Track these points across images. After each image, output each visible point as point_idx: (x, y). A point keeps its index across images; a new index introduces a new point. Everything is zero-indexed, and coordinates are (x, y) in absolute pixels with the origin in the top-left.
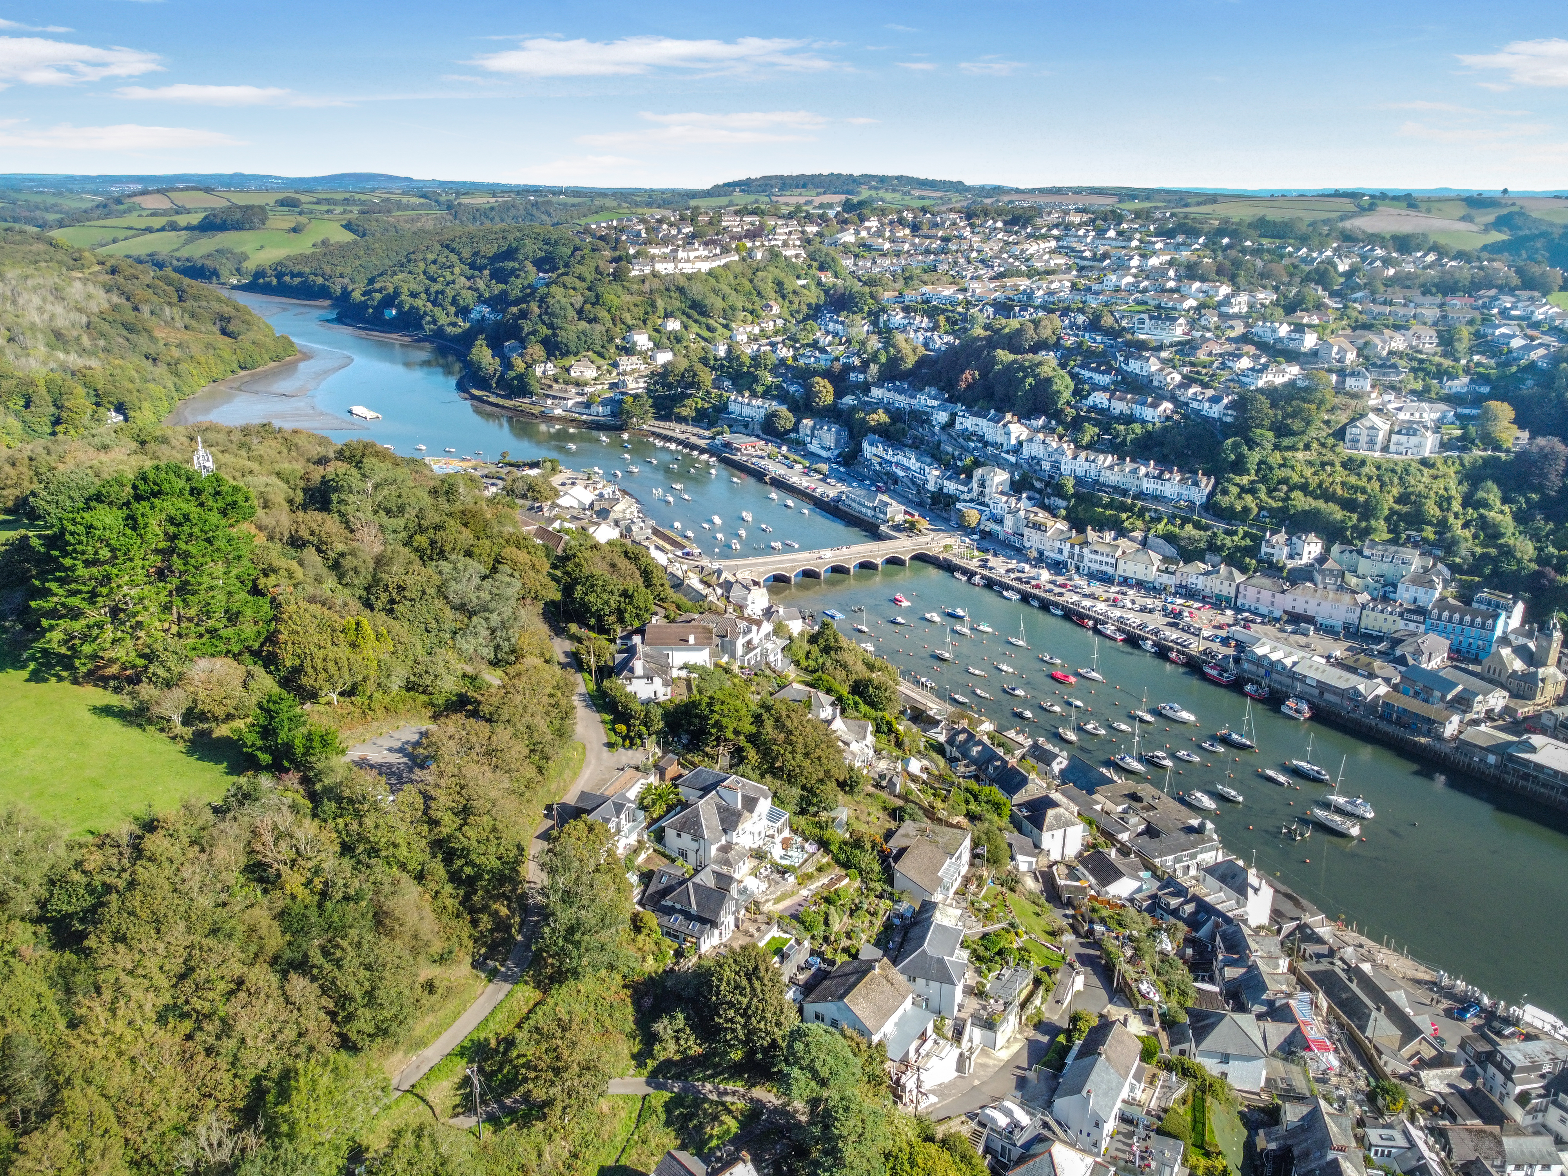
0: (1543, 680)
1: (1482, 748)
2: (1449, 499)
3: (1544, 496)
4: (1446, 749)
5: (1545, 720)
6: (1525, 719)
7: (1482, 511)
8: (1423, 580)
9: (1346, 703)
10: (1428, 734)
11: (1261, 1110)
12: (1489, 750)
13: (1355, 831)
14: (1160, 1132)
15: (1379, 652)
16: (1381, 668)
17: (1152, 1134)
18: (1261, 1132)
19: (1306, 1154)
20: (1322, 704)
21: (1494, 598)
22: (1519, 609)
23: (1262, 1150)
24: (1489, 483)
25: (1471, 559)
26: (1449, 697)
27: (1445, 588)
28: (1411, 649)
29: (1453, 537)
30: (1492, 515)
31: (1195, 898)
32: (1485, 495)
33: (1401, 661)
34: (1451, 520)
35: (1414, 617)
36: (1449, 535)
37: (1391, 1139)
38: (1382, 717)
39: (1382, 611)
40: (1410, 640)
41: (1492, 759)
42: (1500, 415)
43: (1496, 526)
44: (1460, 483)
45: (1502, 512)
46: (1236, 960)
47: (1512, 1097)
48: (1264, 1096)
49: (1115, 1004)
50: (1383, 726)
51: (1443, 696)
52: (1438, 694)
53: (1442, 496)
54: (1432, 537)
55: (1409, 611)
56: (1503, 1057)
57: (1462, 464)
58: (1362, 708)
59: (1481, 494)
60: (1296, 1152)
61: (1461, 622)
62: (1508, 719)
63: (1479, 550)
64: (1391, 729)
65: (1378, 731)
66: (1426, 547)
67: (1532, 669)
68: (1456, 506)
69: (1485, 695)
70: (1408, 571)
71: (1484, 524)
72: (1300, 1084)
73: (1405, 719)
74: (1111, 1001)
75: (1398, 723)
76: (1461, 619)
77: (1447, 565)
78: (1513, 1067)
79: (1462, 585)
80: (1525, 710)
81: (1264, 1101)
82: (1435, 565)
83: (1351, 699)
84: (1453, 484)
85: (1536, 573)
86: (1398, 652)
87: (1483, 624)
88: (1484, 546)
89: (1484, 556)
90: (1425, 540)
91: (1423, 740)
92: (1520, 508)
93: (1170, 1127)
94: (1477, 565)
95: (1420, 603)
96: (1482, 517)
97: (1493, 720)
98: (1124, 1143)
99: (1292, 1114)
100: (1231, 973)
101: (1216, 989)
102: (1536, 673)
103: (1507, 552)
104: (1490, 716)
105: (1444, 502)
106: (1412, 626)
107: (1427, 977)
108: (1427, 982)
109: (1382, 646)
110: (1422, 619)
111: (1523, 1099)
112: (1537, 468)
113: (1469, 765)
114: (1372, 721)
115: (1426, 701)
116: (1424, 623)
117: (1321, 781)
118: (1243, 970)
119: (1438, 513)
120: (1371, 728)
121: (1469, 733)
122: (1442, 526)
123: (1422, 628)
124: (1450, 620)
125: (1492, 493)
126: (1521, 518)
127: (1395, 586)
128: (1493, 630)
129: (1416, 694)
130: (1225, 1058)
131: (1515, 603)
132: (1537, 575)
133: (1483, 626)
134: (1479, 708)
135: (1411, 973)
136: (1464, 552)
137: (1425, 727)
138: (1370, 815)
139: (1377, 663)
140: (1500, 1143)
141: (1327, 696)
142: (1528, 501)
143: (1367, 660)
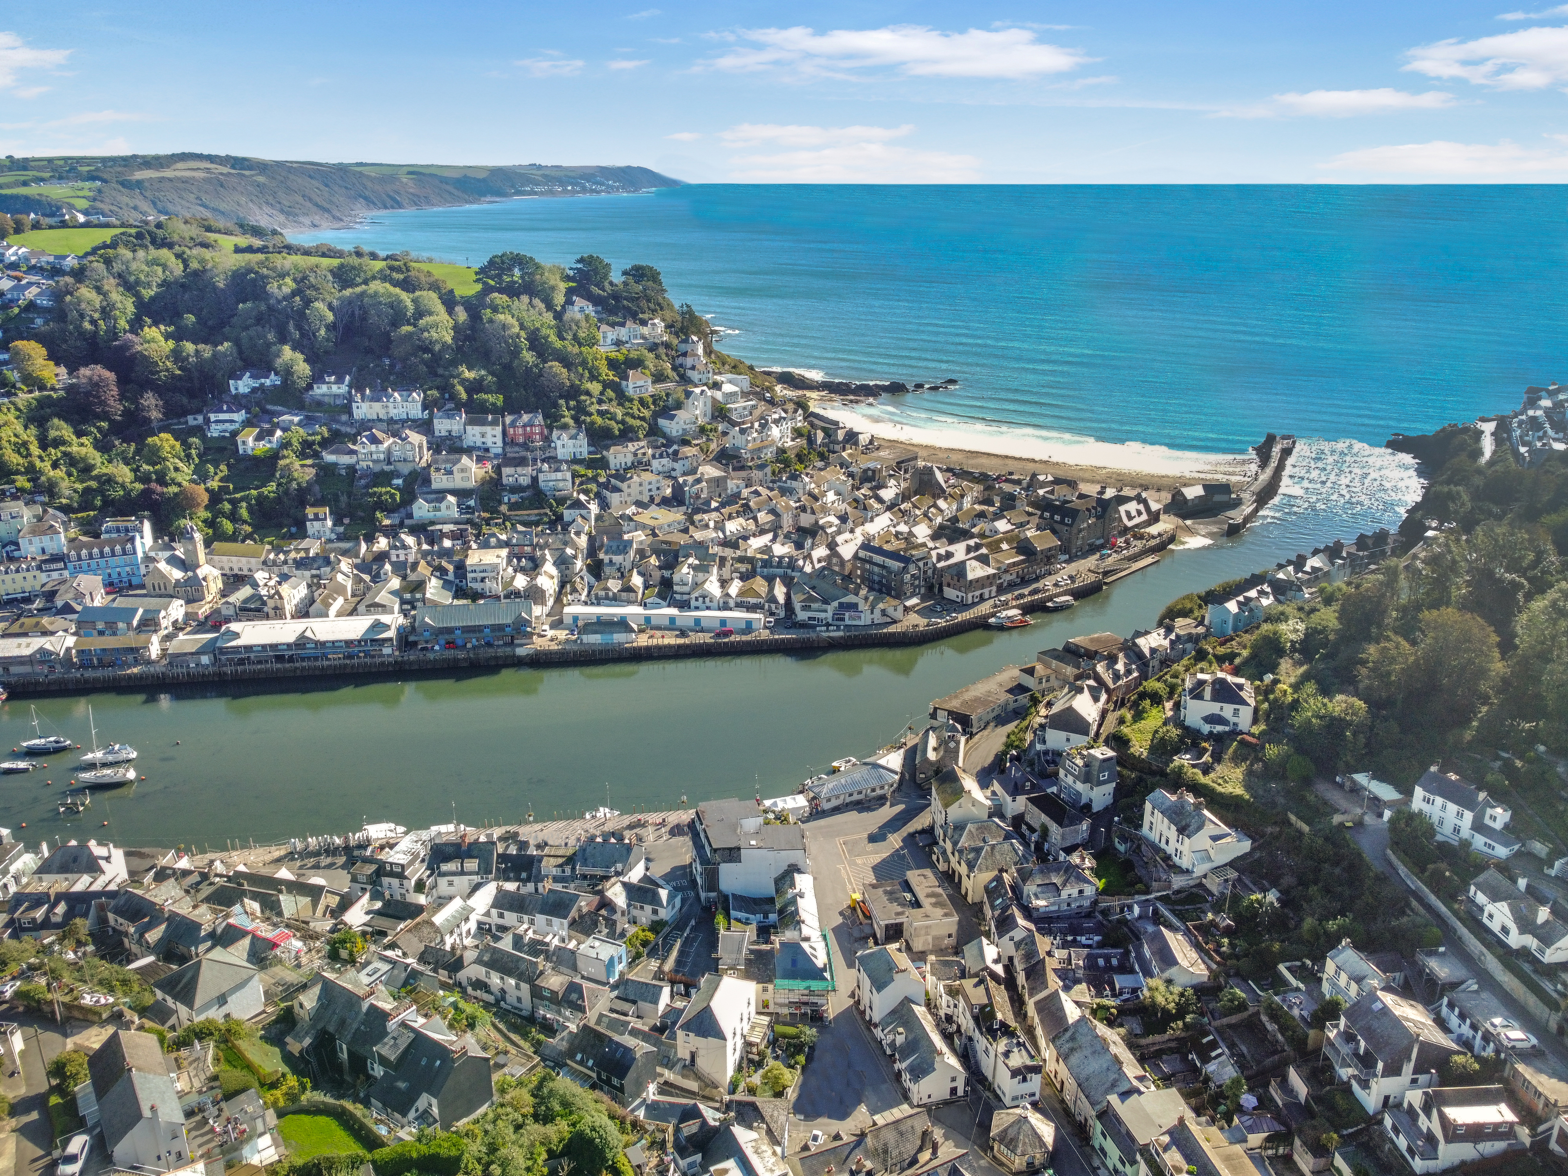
0: (204, 579)
1: (192, 654)
2: (25, 444)
3: (112, 422)
4: (159, 669)
5: (225, 612)
6: (206, 618)
7: (63, 448)
8: (41, 527)
9: (38, 668)
10: (136, 662)
11: (276, 1022)
12: (198, 653)
13: (131, 775)
14: (229, 1096)
15: (39, 610)
16: (52, 623)
17: (223, 1105)
18: (288, 1039)
19: (342, 1023)
20: (13, 680)
21: (120, 524)
22: (147, 526)
23: (301, 1052)
24: (56, 421)
25: (76, 496)
26: (135, 623)
27: (66, 530)
28: (70, 595)
29: (49, 479)
30: (75, 449)
31: (60, 897)
32: (58, 433)
33: (67, 609)
34: (38, 464)
35: (54, 566)
36: (43, 478)
37: (376, 971)
38: (83, 666)
39: (17, 571)
40: (62, 588)
41: (205, 659)
42: (32, 353)
43: (84, 459)
44: (26, 427)
45: (82, 445)
46: (150, 922)
47: (411, 890)
48: (270, 1010)
49: (72, 1034)
50: (90, 674)
51: (129, 624)
52: (121, 625)
53: (15, 444)
54: (28, 485)
55: (45, 561)
56: (391, 864)
57: (18, 409)
58: (58, 666)
59: (53, 434)
60: (331, 1029)
61: (102, 555)
62: (194, 624)
63: (79, 486)
64: (99, 674)
65: (86, 681)
66: (28, 496)
67: (190, 574)
68: (35, 450)
69: (166, 609)
70: (22, 524)
71: (72, 461)
72: (293, 977)
73: (107, 659)
74: (66, 1035)
75: (102, 665)
76: (102, 552)
77: (56, 508)
78: (403, 866)
79: (82, 523)
80: (203, 610)
81: (272, 1013)
82: (45, 511)
83: (42, 662)
84: (20, 429)
85: (144, 491)
86: (59, 603)
87: (124, 550)
88: (82, 482)
89: (87, 490)
90: (22, 490)
91: (135, 670)
92: (95, 438)
93: (232, 1086)
94: (86, 500)
95: (49, 551)
96: (65, 454)
97: (182, 629)
98: (202, 1135)
99: (309, 1001)
100: (153, 936)
101: (151, 959)
102: (196, 576)
103: (108, 480)
104: (177, 627)
105: (21, 448)
106: (55, 575)
107: (282, 853)
108: (285, 856)
109: (38, 604)
110: (62, 565)
111: (420, 887)
112: (95, 397)
113: (188, 674)
114: (76, 674)
115: (114, 634)
116: (66, 568)
117: (64, 749)
118: (163, 927)
119: (21, 461)
120: (78, 681)
121: (173, 647)
122: (32, 472)
123: (66, 573)
124: (91, 556)
125: (61, 429)
126: (103, 446)
127: (17, 544)
128: (135, 553)
129: (101, 633)
130: (222, 1000)
131: (142, 523)
132: (147, 493)
133: (124, 553)
134: (166, 623)
135: (268, 858)
136: (67, 493)
137: (130, 658)
138: (134, 755)
139: (45, 621)
140: (432, 924)
141: (14, 669)
142: (99, 429)
143: (33, 620)
